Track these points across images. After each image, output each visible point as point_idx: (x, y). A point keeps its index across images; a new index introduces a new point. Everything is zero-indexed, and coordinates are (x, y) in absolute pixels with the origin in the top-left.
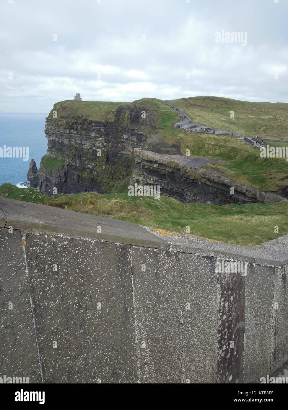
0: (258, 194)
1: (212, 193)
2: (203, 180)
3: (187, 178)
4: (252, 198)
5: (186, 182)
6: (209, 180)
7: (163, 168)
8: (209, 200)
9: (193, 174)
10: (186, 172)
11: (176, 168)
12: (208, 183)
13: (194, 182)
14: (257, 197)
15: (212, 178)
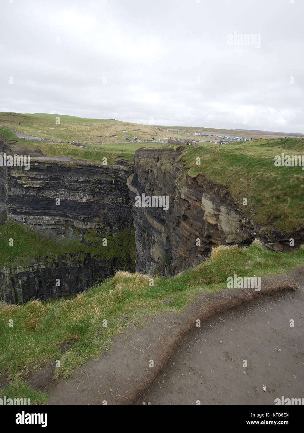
0: (109, 166)
1: (82, 172)
2: (76, 166)
3: (64, 168)
4: (106, 168)
5: (63, 170)
6: (80, 165)
7: (42, 165)
8: (81, 176)
9: (68, 164)
10: (63, 164)
11: (54, 163)
12: (79, 167)
13: (68, 169)
14: (109, 167)
15: (82, 164)
